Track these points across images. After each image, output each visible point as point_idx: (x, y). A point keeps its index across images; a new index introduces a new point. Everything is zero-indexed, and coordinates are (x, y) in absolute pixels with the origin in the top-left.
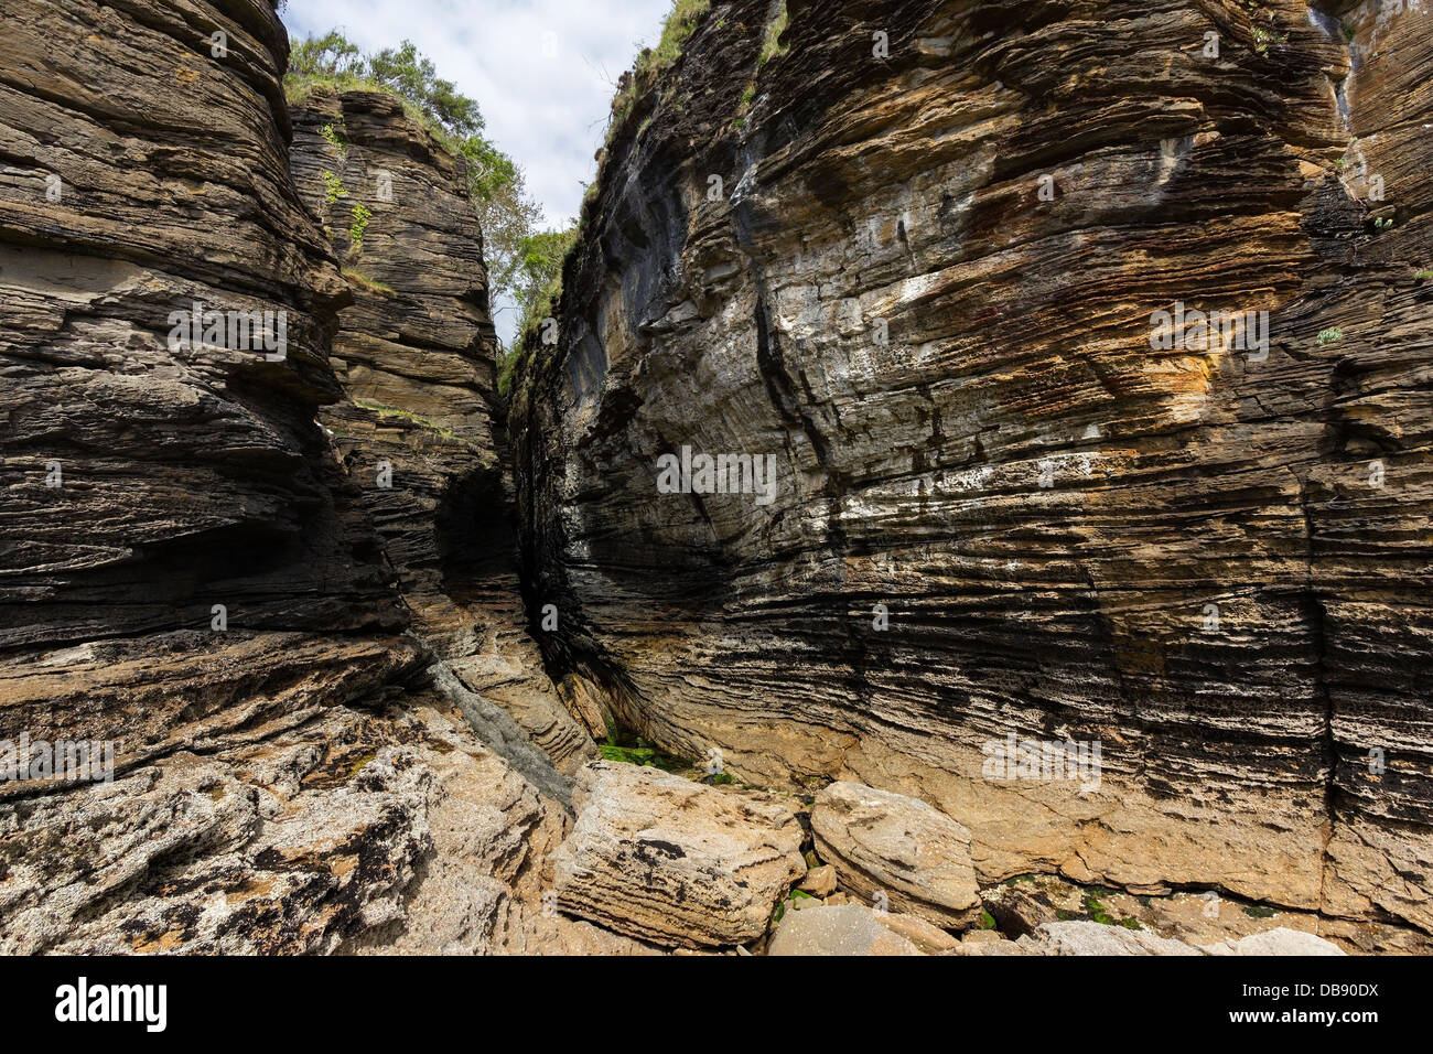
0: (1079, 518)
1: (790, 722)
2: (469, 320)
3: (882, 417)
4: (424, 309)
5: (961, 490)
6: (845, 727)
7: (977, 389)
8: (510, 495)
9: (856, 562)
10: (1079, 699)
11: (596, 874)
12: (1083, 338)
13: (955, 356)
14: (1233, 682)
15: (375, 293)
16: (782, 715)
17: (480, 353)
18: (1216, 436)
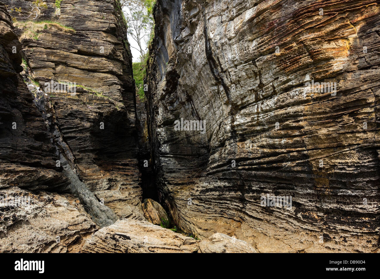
0: (302, 118)
1: (223, 218)
2: (109, 42)
3: (243, 76)
4: (88, 38)
5: (268, 108)
6: (238, 219)
7: (270, 60)
8: (132, 123)
9: (240, 144)
10: (305, 200)
11: (97, 243)
12: (301, 33)
13: (262, 45)
14: (350, 189)
15: (66, 32)
16: (220, 215)
17: (115, 57)
18: (350, 76)
